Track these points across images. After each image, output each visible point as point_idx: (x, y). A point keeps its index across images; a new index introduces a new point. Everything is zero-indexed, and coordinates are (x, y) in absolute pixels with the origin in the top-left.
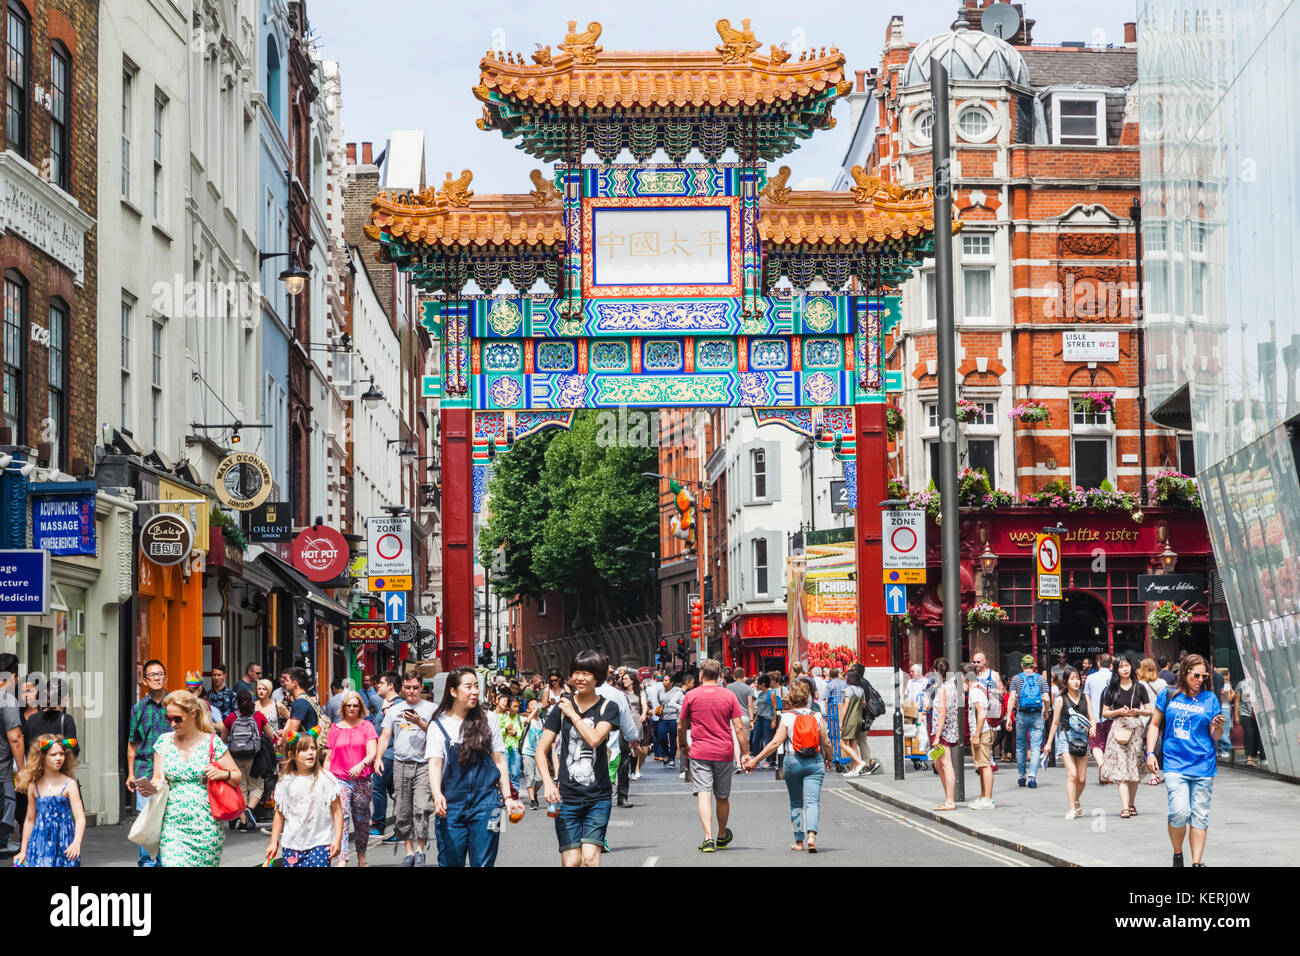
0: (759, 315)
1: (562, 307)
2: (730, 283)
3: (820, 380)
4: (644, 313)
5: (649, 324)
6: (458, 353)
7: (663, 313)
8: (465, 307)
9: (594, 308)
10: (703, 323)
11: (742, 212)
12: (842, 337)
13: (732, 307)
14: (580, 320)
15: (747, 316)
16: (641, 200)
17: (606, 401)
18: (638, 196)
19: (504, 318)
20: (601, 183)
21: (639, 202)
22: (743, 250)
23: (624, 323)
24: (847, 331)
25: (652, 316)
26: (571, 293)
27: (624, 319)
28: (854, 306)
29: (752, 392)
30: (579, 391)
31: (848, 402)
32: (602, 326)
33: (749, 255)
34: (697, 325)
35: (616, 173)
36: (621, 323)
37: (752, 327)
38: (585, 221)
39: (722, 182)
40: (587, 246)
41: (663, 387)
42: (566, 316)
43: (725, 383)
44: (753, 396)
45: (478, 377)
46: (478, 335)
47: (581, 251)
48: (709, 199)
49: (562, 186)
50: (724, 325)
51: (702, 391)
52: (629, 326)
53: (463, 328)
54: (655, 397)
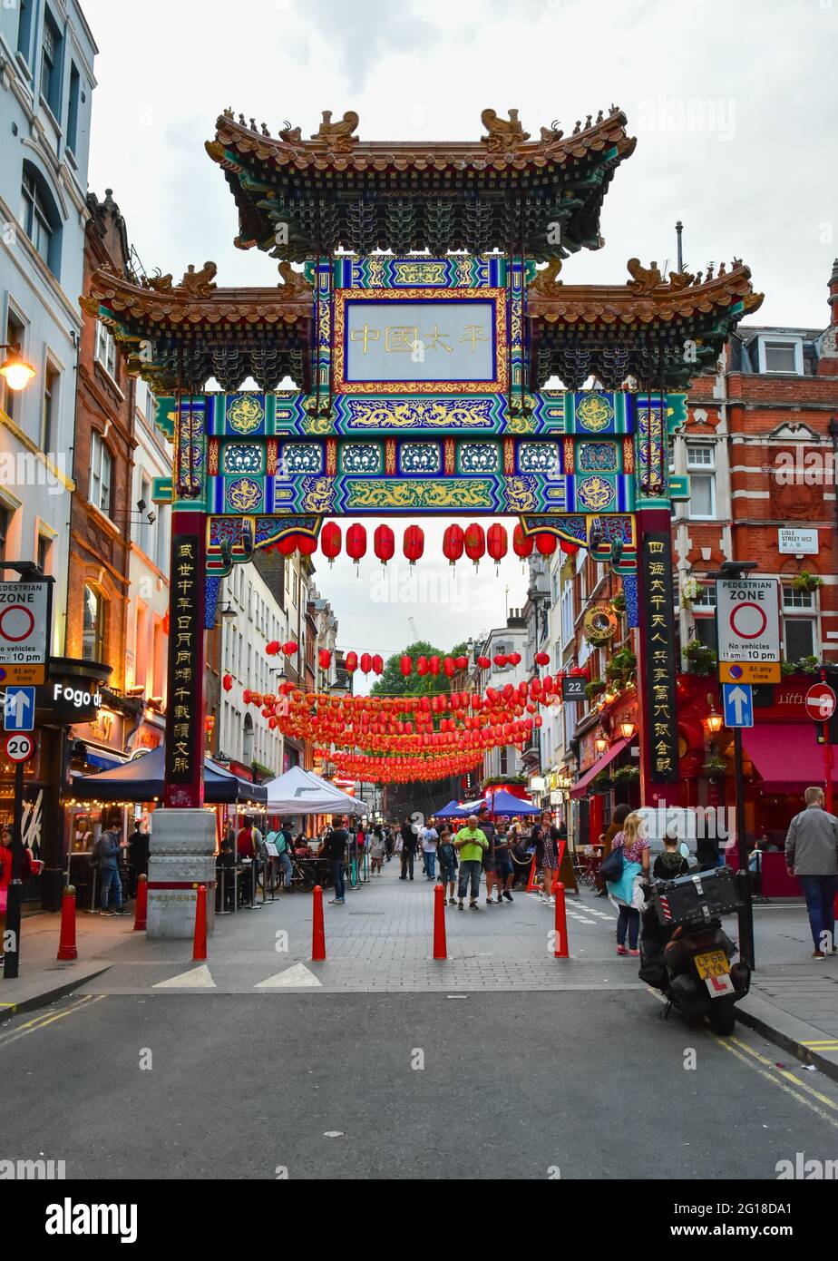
0: (527, 412)
1: (308, 404)
2: (495, 379)
3: (596, 485)
4: (399, 410)
5: (404, 422)
6: (192, 451)
7: (421, 410)
8: (201, 402)
9: (345, 405)
10: (465, 421)
11: (508, 305)
12: (621, 438)
13: (497, 404)
14: (329, 417)
15: (514, 413)
16: (398, 292)
17: (356, 505)
18: (395, 287)
19: (245, 417)
20: (355, 274)
21: (395, 295)
22: (509, 344)
23: (376, 421)
24: (625, 430)
25: (408, 413)
26: (319, 388)
27: (377, 416)
28: (633, 405)
29: (520, 496)
30: (326, 495)
31: (628, 508)
32: (353, 424)
33: (517, 349)
34: (458, 423)
35: (371, 263)
36: (374, 420)
37: (519, 426)
38: (337, 313)
39: (486, 273)
40: (337, 339)
41: (420, 490)
42: (312, 413)
43: (489, 487)
44: (521, 501)
45: (214, 479)
46: (215, 432)
47: (332, 345)
48: (472, 291)
49: (311, 277)
50: (488, 423)
51: (464, 496)
52: (383, 424)
53: (199, 424)
54: (410, 501)
